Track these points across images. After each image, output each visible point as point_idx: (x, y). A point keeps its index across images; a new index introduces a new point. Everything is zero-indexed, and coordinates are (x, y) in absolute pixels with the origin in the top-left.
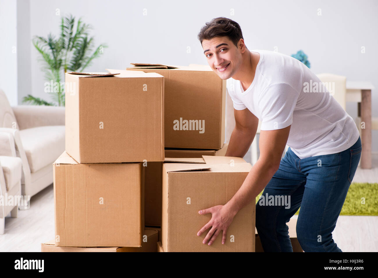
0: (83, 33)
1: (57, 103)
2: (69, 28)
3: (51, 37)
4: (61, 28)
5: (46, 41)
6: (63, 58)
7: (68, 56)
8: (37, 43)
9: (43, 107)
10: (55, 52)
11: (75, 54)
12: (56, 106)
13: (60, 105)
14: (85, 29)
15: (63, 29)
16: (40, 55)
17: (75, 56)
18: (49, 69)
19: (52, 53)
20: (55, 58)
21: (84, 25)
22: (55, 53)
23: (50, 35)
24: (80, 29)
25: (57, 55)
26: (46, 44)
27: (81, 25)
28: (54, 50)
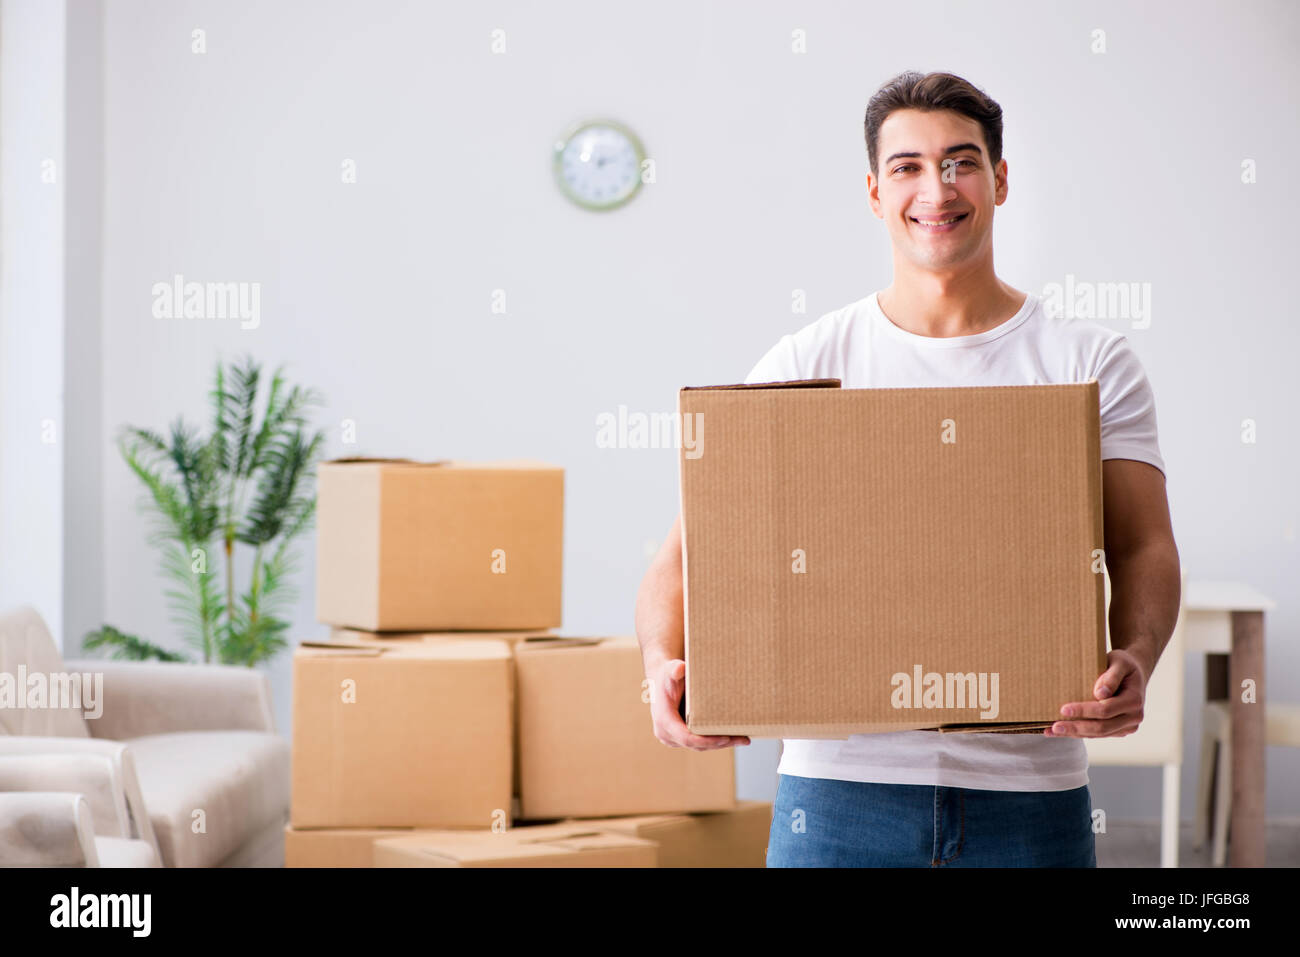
0: (289, 419)
1: (199, 654)
2: (242, 400)
3: (182, 433)
4: (214, 400)
5: (164, 442)
6: (222, 503)
7: (237, 496)
8: (135, 450)
9: (152, 666)
10: (194, 482)
11: (261, 487)
12: (194, 662)
13: (207, 660)
14: (297, 404)
15: (221, 404)
16: (145, 491)
17: (262, 496)
18: (177, 537)
19: (185, 486)
20: (194, 501)
21: (296, 391)
22: (196, 487)
23: (180, 424)
24: (280, 406)
25: (202, 494)
26: (162, 453)
27: (285, 391)
28: (193, 475)
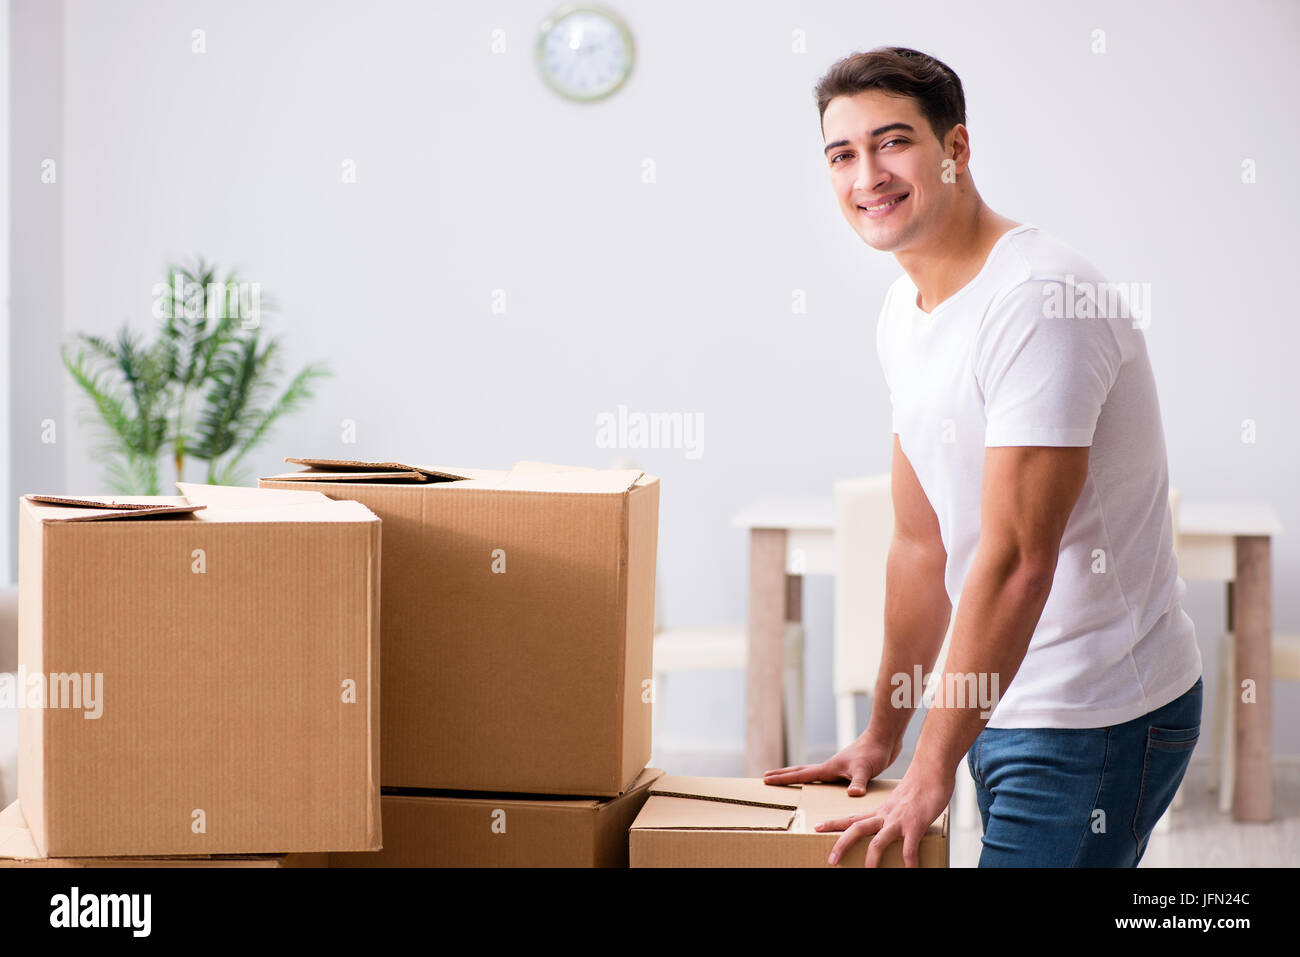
3: (127, 339)
5: (112, 350)
6: (171, 414)
7: (187, 408)
8: (81, 359)
10: (141, 392)
11: (211, 399)
16: (88, 402)
17: (213, 408)
18: (120, 450)
19: (133, 397)
20: (143, 413)
22: (143, 397)
23: (125, 331)
25: (150, 403)
26: (111, 361)
28: (140, 385)
